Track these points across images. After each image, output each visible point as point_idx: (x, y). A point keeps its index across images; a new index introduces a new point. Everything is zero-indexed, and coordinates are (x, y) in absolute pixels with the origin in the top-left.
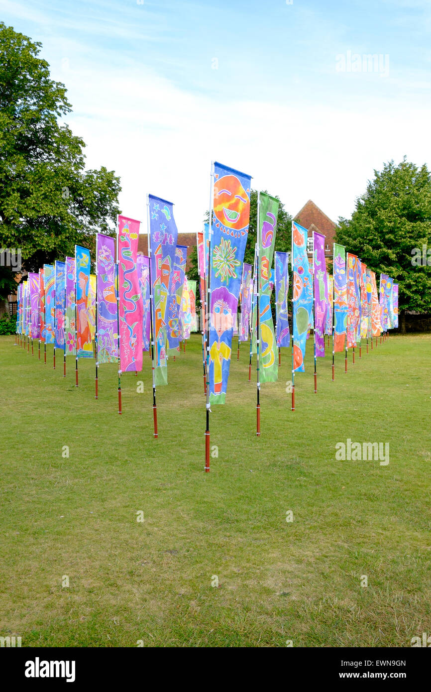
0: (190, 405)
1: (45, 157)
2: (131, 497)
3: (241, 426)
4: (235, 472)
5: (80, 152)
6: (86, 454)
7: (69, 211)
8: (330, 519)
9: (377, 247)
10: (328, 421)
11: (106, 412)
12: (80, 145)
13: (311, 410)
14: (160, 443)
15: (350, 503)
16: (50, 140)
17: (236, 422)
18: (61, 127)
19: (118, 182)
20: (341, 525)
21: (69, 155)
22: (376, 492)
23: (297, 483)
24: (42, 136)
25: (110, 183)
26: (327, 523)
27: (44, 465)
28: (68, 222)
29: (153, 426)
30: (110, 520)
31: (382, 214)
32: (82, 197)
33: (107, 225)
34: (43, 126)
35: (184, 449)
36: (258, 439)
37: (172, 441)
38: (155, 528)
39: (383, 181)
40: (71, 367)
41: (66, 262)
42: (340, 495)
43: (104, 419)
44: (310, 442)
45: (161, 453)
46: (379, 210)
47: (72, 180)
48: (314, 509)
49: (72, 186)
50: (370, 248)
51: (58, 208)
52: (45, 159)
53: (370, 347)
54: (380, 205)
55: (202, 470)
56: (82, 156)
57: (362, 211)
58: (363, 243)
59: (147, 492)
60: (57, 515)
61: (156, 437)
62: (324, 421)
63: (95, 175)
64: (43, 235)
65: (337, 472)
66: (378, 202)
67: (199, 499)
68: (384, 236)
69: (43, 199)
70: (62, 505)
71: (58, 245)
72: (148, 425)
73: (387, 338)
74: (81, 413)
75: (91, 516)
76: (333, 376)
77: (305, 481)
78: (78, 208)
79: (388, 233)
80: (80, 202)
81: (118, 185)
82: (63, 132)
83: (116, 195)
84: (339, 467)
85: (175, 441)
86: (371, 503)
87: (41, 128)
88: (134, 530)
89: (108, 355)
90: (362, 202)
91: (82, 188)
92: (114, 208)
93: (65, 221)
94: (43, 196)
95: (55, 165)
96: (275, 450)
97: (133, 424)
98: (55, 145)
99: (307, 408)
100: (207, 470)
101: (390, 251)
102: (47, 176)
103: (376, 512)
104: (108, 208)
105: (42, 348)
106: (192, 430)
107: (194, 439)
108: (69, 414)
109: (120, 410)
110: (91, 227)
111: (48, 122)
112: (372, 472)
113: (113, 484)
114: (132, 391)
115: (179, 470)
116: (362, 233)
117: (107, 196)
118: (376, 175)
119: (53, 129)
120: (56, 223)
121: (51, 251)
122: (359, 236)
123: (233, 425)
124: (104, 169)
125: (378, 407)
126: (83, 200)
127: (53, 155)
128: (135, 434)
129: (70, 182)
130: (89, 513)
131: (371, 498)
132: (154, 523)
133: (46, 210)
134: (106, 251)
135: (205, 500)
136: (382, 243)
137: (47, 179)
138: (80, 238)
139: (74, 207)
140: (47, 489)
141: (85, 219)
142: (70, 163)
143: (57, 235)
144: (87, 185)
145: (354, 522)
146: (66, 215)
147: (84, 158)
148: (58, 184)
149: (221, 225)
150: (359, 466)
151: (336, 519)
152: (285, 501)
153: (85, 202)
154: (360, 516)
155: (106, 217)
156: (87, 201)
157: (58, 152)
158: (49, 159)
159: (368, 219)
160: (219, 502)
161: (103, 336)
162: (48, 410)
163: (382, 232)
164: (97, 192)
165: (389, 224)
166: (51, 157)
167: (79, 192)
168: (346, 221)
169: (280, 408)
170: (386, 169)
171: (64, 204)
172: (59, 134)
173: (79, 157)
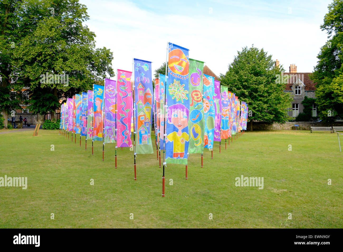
0: (150, 164)
1: (75, 41)
2: (126, 209)
3: (177, 175)
4: (177, 197)
5: (93, 39)
6: (101, 188)
7: (87, 68)
8: (228, 220)
9: (239, 89)
10: (220, 173)
11: (108, 167)
12: (93, 36)
13: (211, 167)
14: (138, 183)
15: (237, 212)
16: (78, 33)
17: (174, 173)
18: (84, 27)
19: (112, 54)
20: (234, 223)
21: (88, 41)
22: (249, 207)
23: (209, 202)
24: (74, 31)
25: (108, 55)
26: (227, 222)
27: (80, 193)
28: (87, 74)
29: (133, 174)
30: (117, 220)
31: (241, 72)
32: (94, 61)
33: (106, 76)
34: (75, 26)
35: (150, 185)
36: (187, 181)
37: (144, 182)
38: (141, 224)
39: (242, 56)
40: (89, 145)
41: (88, 93)
42: (231, 208)
43: (108, 171)
44: (212, 183)
45: (139, 187)
46: (240, 70)
47: (89, 53)
48: (220, 215)
49: (89, 56)
50: (236, 89)
51: (82, 67)
52: (76, 43)
53: (236, 138)
54: (240, 68)
55: (161, 196)
56: (94, 41)
57: (231, 71)
58: (232, 87)
59: (135, 207)
60: (90, 218)
61: (135, 179)
62: (218, 173)
63: (100, 51)
64: (74, 80)
65: (228, 197)
66: (240, 67)
67: (161, 210)
68: (242, 83)
69: (75, 62)
70: (92, 213)
71: (81, 85)
72: (130, 174)
73: (244, 133)
74: (96, 168)
75: (107, 218)
76: (220, 151)
77: (213, 201)
78: (92, 67)
79: (244, 82)
80: (92, 64)
81: (112, 56)
82: (85, 29)
83: (111, 61)
84: (229, 195)
85: (145, 182)
86: (248, 212)
87: (74, 27)
88: (130, 225)
89: (110, 139)
90: (232, 66)
91: (94, 57)
92: (109, 67)
93: (85, 73)
94: (74, 61)
95: (81, 45)
96: (196, 186)
97: (123, 174)
98: (81, 35)
99: (209, 166)
100: (163, 196)
101: (245, 91)
102: (76, 51)
103: (251, 217)
104: (106, 67)
105: (74, 136)
106: (153, 177)
107: (155, 181)
108: (90, 168)
109: (116, 167)
110: (98, 77)
111: (77, 24)
112: (246, 197)
113: (116, 203)
114: (120, 158)
115: (149, 196)
116: (232, 81)
117: (106, 62)
118: (239, 54)
119: (80, 28)
120: (80, 74)
121: (78, 88)
122: (230, 83)
123: (173, 174)
124: (105, 48)
125: (244, 166)
126: (94, 63)
127: (80, 40)
128: (124, 178)
129: (88, 54)
130: (106, 217)
131: (247, 210)
132: (140, 222)
133: (76, 68)
134: (111, 87)
135: (164, 210)
136: (241, 87)
137: (76, 52)
138: (92, 82)
139: (90, 67)
140: (83, 205)
141: (95, 73)
142: (88, 45)
143: (81, 80)
144: (96, 56)
145: (241, 222)
146: (86, 70)
147: (95, 43)
148: (82, 55)
149: (173, 73)
150: (239, 194)
151: (231, 220)
152: (204, 211)
153: (95, 64)
154: (243, 219)
155: (106, 72)
156: (96, 63)
157: (82, 39)
158: (77, 42)
159: (235, 75)
160: (171, 212)
161: (108, 130)
162: (79, 166)
163: (241, 81)
164: (101, 59)
165: (245, 77)
166: (78, 42)
167: (92, 59)
168: (223, 76)
169: (195, 166)
170: (243, 50)
171: (85, 65)
172: (83, 30)
173: (93, 42)
